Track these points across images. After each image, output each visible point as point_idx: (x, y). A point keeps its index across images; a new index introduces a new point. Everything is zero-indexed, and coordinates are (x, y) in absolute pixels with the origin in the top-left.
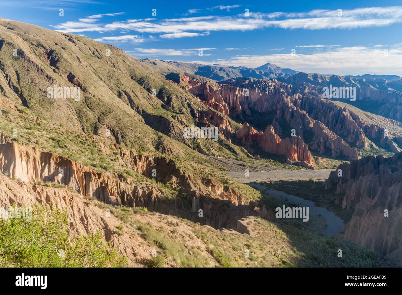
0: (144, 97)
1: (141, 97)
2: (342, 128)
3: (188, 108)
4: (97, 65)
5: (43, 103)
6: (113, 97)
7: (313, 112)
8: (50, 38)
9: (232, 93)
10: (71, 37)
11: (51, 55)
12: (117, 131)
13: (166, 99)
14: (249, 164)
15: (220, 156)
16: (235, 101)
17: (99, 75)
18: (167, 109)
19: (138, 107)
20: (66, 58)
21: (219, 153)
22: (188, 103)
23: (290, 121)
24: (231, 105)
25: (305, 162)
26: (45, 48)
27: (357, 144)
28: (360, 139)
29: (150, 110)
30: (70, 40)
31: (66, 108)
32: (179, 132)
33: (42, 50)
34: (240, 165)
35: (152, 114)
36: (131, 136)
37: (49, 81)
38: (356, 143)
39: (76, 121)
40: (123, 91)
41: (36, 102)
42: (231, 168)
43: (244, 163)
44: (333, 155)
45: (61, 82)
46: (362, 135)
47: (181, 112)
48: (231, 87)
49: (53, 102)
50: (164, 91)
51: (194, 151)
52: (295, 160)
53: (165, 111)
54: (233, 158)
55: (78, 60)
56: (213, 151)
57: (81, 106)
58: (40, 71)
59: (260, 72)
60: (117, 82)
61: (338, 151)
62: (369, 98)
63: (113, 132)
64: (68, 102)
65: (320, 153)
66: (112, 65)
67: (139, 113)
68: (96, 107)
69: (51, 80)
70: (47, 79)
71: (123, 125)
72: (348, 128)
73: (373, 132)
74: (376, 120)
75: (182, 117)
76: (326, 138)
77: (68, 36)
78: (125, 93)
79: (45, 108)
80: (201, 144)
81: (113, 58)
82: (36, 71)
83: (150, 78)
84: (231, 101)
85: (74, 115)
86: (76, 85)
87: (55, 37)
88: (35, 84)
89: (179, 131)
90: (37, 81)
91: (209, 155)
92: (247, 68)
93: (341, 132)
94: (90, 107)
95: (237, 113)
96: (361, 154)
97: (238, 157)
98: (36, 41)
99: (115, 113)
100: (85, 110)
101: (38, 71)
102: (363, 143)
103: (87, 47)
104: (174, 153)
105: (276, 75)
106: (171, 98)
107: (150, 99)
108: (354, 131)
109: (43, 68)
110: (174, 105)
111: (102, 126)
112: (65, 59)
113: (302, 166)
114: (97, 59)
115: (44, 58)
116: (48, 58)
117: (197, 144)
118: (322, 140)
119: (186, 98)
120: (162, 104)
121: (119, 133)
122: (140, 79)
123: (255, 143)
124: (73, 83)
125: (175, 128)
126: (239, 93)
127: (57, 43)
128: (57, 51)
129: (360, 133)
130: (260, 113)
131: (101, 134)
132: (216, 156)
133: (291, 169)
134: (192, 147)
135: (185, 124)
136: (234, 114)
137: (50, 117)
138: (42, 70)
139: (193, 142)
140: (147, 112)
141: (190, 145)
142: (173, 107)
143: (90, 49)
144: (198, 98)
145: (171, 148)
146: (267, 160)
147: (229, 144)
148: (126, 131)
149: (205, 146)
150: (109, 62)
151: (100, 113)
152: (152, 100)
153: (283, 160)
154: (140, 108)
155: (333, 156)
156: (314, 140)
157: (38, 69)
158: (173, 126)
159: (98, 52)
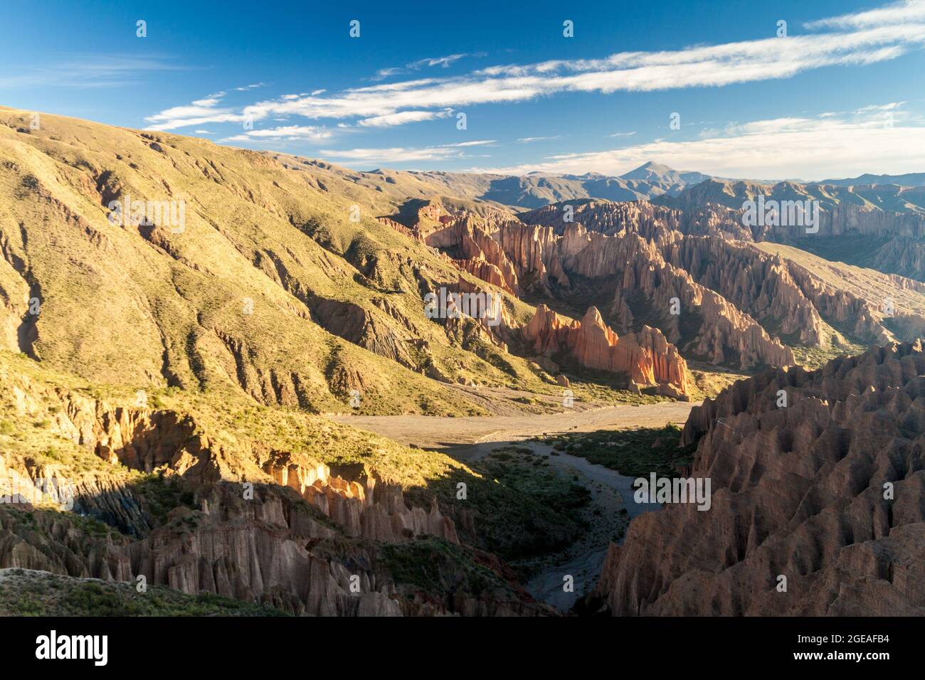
0: (314, 262)
1: (305, 260)
2: (770, 302)
3: (414, 279)
4: (210, 198)
5: (75, 288)
6: (240, 264)
7: (708, 270)
8: (108, 144)
9: (525, 240)
10: (158, 140)
11: (105, 183)
12: (239, 341)
13: (364, 262)
14: (539, 398)
15: (476, 383)
16: (532, 257)
17: (212, 218)
18: (365, 285)
19: (298, 285)
20: (136, 186)
21: (476, 376)
22: (414, 268)
23: (651, 295)
24: (525, 265)
25: (670, 385)
26: (91, 169)
27: (802, 338)
28: (808, 325)
29: (325, 290)
30: (153, 146)
31: (126, 296)
32: (385, 333)
33: (85, 174)
34: (519, 400)
35: (327, 298)
36: (270, 349)
37: (91, 241)
38: (799, 336)
39: (148, 325)
40: (265, 250)
41: (61, 288)
42: (495, 408)
43: (528, 396)
44: (743, 367)
45: (119, 240)
46: (814, 316)
47: (397, 290)
48: (522, 225)
49: (98, 286)
50: (361, 245)
51: (417, 375)
52: (648, 382)
53: (361, 289)
54: (506, 386)
55: (166, 190)
56: (462, 373)
57: (163, 290)
58: (72, 220)
59: (630, 184)
60: (254, 232)
61: (754, 356)
62: (854, 229)
63: (229, 343)
64: (133, 284)
65: (713, 363)
66: (246, 194)
67: (300, 296)
68: (196, 291)
69: (96, 236)
70: (86, 235)
71: (253, 326)
72: (782, 303)
73: (839, 309)
74: (856, 279)
75: (398, 302)
76: (728, 329)
77: (151, 138)
78: (271, 254)
79: (80, 300)
80: (433, 358)
81: (249, 180)
82: (64, 220)
83: (332, 218)
84: (524, 257)
85: (144, 312)
86: (157, 243)
87: (119, 142)
88: (59, 249)
89: (386, 331)
90: (64, 241)
91: (452, 383)
92: (601, 177)
93: (768, 313)
94: (182, 291)
95: (537, 282)
96: (809, 360)
97: (517, 383)
98: (74, 154)
99: (237, 301)
100: (169, 299)
101: (68, 219)
102: (815, 334)
103: (192, 160)
104: (366, 382)
105: (664, 187)
106: (376, 259)
107: (328, 264)
108: (795, 308)
109: (79, 214)
110: (383, 275)
111: (206, 331)
112: (134, 191)
113: (664, 395)
114: (212, 183)
115: (88, 190)
116: (99, 189)
117: (425, 359)
118: (717, 333)
119: (409, 258)
120: (356, 274)
121: (244, 344)
122: (310, 221)
123: (564, 347)
124: (150, 241)
125: (377, 325)
126: (540, 237)
127: (121, 156)
128: (116, 173)
129: (809, 313)
130: (588, 279)
131: (203, 349)
132: (466, 383)
133: (635, 403)
134: (414, 365)
135: (401, 315)
136: (531, 285)
137: (88, 318)
138: (76, 218)
139: (417, 354)
140: (317, 294)
141: (411, 362)
142: (380, 279)
143: (197, 164)
144: (445, 254)
145: (360, 371)
146: (585, 385)
147: (500, 354)
148: (258, 341)
149: (443, 362)
150: (240, 189)
151: (202, 303)
152: (332, 266)
153: (623, 383)
154: (302, 286)
155: (741, 368)
156: (702, 335)
157: (69, 215)
158: (372, 322)
159: (214, 168)
